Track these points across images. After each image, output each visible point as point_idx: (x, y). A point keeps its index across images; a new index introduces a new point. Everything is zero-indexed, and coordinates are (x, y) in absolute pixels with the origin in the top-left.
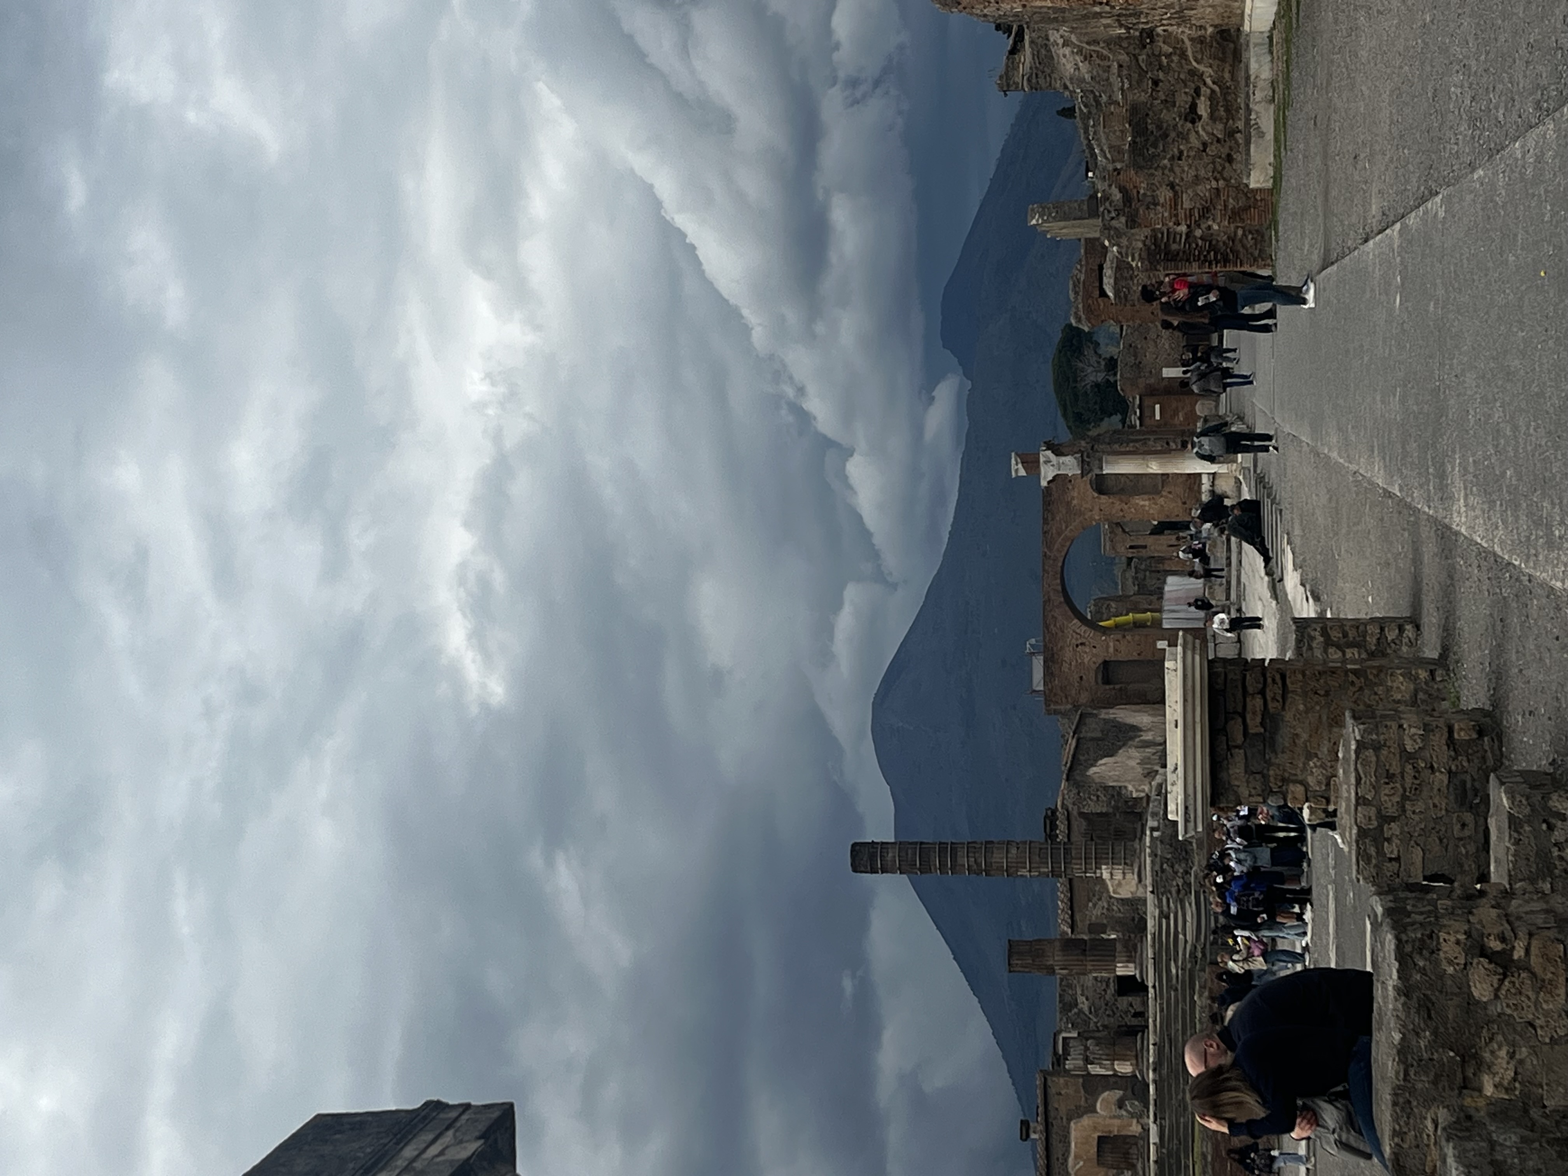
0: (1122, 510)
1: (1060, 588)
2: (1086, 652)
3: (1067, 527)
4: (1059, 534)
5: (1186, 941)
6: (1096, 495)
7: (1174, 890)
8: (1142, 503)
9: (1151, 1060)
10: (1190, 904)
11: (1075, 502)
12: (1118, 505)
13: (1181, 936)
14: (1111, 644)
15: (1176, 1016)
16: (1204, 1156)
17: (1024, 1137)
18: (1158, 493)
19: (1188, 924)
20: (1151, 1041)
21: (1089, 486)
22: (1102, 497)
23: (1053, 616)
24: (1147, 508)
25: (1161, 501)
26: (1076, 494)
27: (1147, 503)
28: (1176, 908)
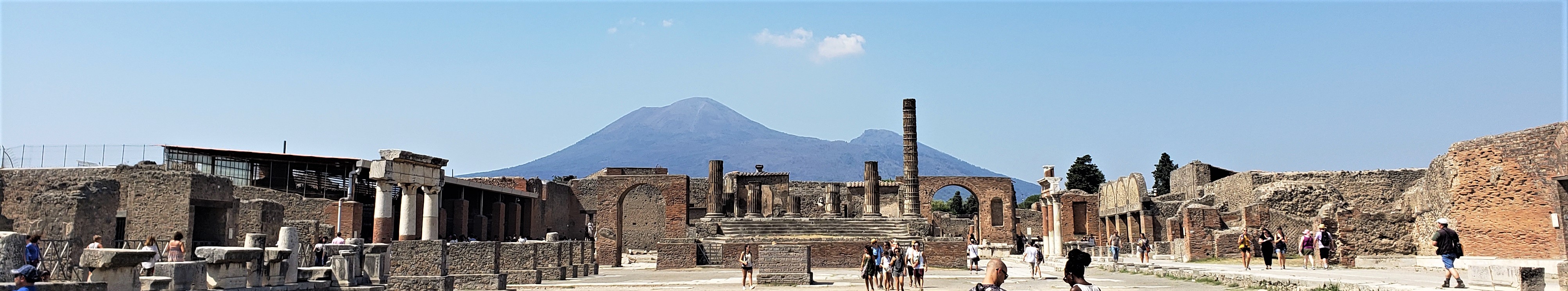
0: (985, 210)
1: (950, 183)
2: (923, 194)
3: (977, 187)
4: (974, 184)
5: (889, 233)
6: (991, 199)
7: (912, 229)
8: (988, 219)
9: (835, 218)
10: (906, 235)
11: (988, 191)
12: (986, 208)
13: (890, 231)
14: (927, 205)
15: (857, 229)
16: (820, 239)
17: (757, 166)
18: (993, 225)
19: (897, 234)
20: (842, 219)
21: (995, 196)
22: (990, 202)
23: (938, 181)
24: (986, 220)
25: (989, 226)
26: (991, 191)
27: (988, 220)
28: (901, 230)
